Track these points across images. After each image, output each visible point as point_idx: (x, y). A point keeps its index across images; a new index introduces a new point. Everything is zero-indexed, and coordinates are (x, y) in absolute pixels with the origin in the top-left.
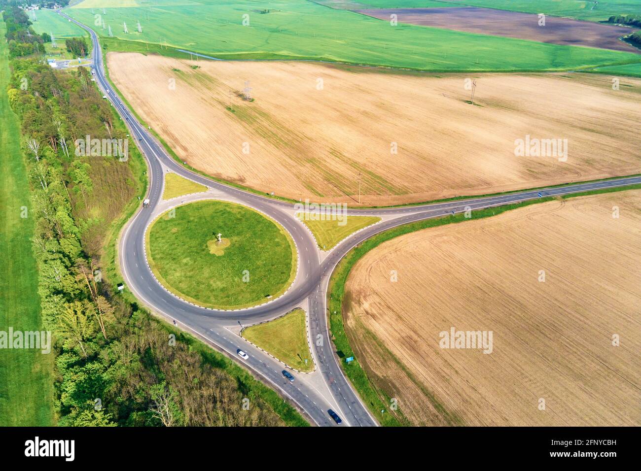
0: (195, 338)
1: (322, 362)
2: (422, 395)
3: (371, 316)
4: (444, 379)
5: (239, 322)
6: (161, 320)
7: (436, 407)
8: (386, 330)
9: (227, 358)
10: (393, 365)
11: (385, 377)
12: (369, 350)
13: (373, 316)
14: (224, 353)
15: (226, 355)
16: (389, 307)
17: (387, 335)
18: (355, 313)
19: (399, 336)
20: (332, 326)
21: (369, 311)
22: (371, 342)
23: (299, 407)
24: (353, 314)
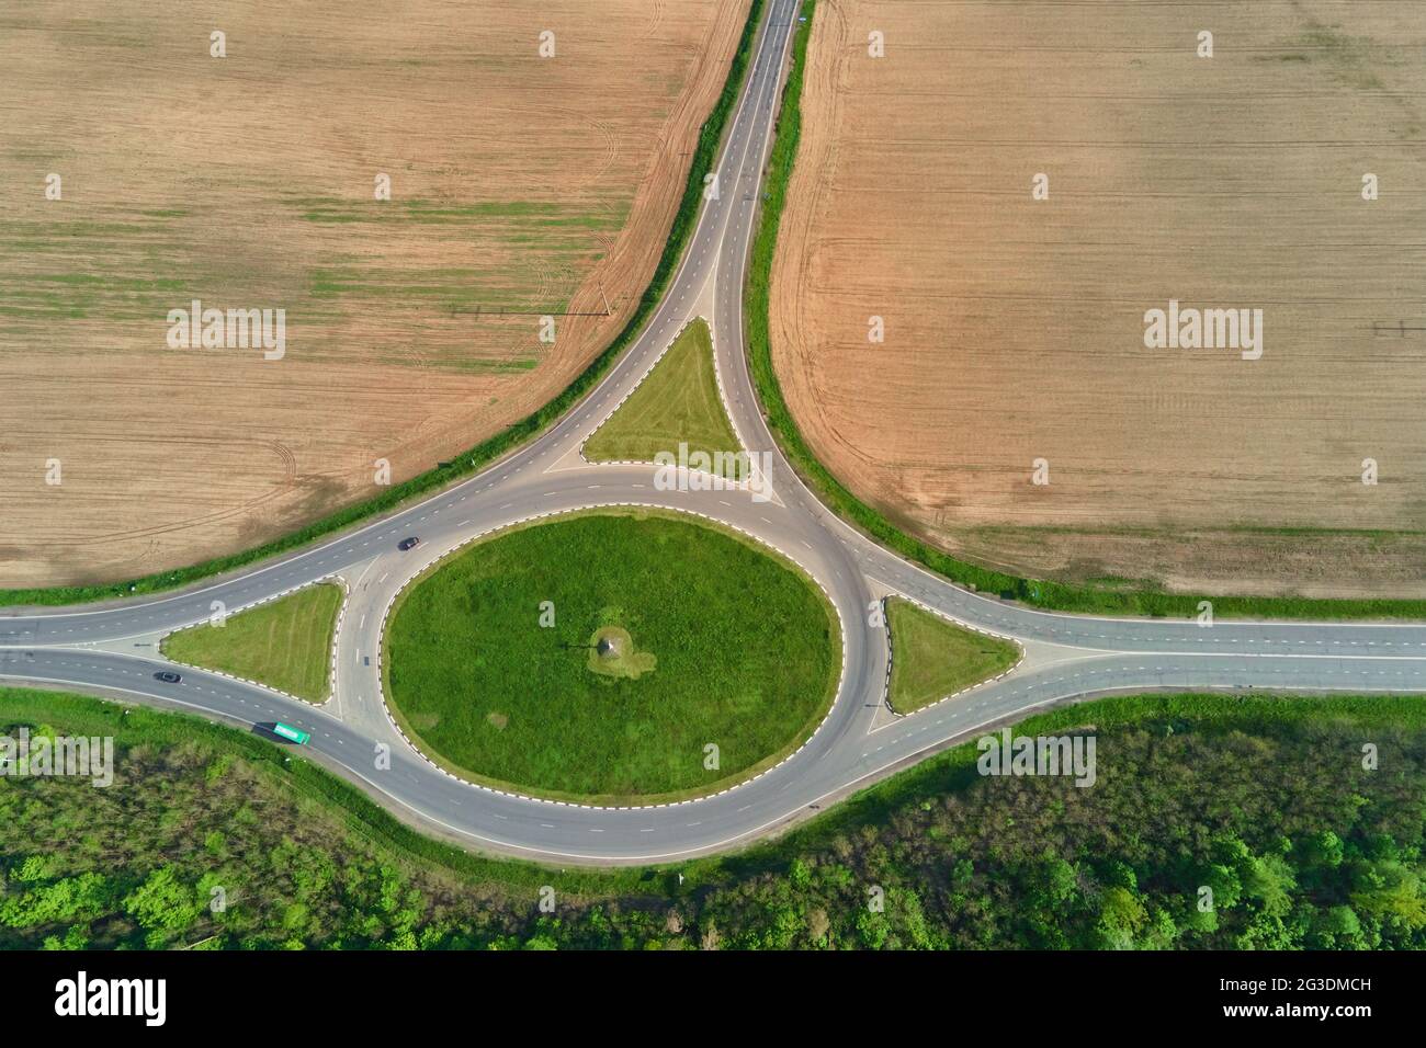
0: (873, 786)
1: (1012, 629)
2: (1120, 539)
3: (947, 505)
4: (1109, 494)
5: (868, 706)
6: (799, 828)
7: (1144, 535)
8: (989, 505)
9: (941, 754)
10: (1054, 539)
11: (1069, 562)
12: (1014, 552)
13: (950, 502)
14: (928, 756)
15: (934, 754)
16: (943, 469)
17: (998, 510)
18: (931, 524)
19: (1006, 495)
20: (947, 575)
21: (937, 501)
22: (1002, 539)
23: (1074, 697)
24: (932, 528)
